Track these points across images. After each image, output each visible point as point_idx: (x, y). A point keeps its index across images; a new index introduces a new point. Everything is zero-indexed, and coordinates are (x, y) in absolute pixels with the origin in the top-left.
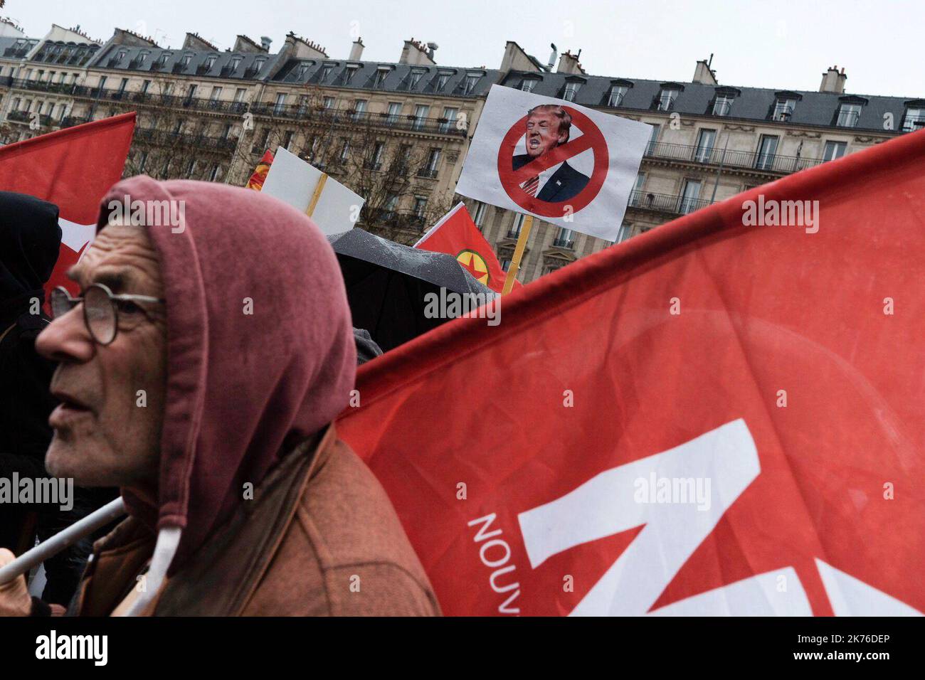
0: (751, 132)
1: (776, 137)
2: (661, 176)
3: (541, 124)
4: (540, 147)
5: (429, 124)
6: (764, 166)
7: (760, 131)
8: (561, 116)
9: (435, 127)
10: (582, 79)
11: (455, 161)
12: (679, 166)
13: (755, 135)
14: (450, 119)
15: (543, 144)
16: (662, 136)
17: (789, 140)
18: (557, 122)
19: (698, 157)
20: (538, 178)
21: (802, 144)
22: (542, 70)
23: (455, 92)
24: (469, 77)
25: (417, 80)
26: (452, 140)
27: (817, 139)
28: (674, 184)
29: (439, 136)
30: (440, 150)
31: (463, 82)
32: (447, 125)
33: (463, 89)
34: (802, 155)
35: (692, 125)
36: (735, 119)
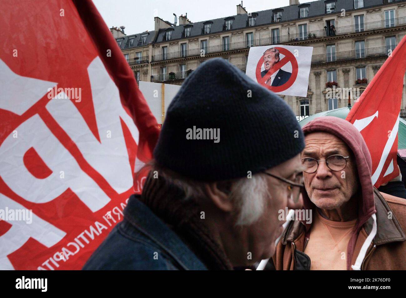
0: (267, 29)
1: (278, 29)
2: (235, 58)
3: (268, 57)
4: (269, 66)
5: (131, 61)
6: (276, 42)
7: (271, 28)
8: (275, 51)
9: (134, 62)
10: (191, 25)
11: (147, 74)
12: (242, 51)
13: (269, 30)
14: (139, 57)
15: (271, 64)
16: (231, 40)
17: (284, 29)
18: (274, 54)
19: (248, 45)
20: (271, 78)
21: (289, 29)
22: (173, 26)
23: (138, 45)
24: (142, 37)
25: (120, 44)
26: (143, 66)
27: (294, 25)
28: (242, 59)
29: (137, 65)
30: (139, 71)
31: (141, 40)
32: (139, 60)
33: (141, 43)
34: (290, 34)
35: (242, 33)
36: (259, 26)
